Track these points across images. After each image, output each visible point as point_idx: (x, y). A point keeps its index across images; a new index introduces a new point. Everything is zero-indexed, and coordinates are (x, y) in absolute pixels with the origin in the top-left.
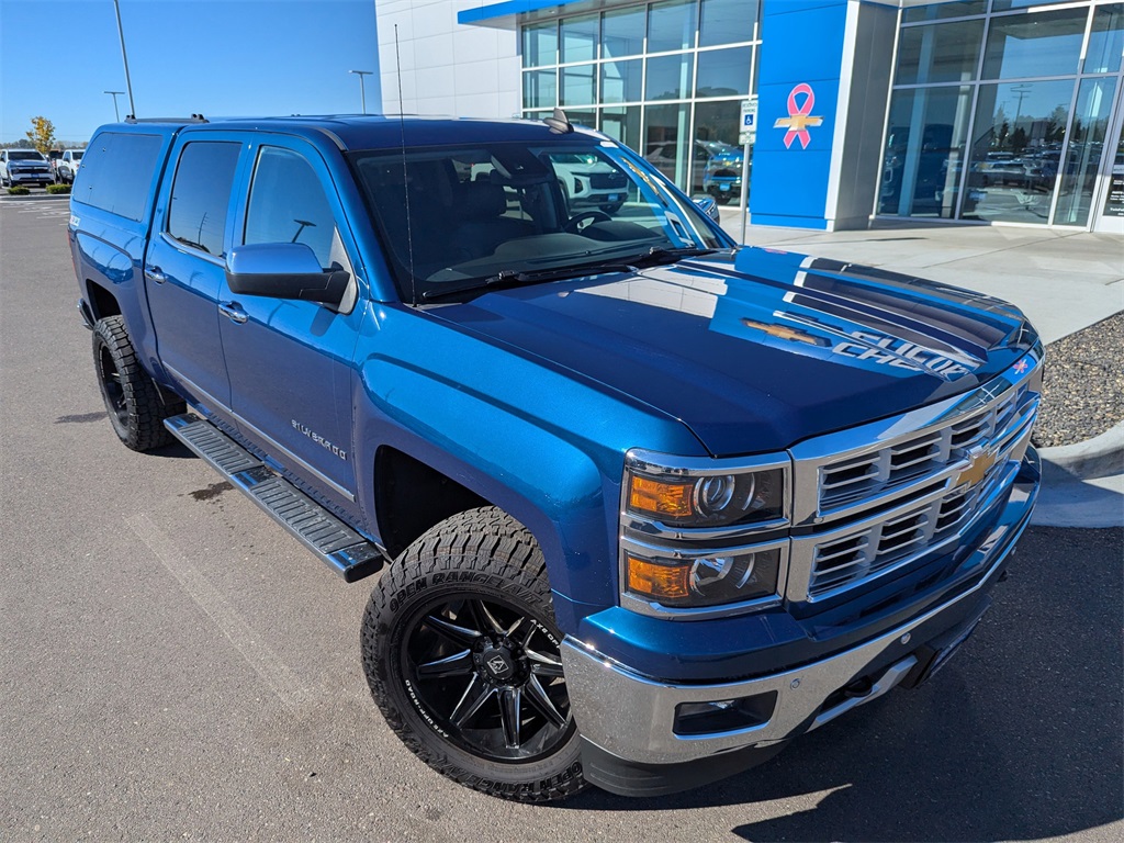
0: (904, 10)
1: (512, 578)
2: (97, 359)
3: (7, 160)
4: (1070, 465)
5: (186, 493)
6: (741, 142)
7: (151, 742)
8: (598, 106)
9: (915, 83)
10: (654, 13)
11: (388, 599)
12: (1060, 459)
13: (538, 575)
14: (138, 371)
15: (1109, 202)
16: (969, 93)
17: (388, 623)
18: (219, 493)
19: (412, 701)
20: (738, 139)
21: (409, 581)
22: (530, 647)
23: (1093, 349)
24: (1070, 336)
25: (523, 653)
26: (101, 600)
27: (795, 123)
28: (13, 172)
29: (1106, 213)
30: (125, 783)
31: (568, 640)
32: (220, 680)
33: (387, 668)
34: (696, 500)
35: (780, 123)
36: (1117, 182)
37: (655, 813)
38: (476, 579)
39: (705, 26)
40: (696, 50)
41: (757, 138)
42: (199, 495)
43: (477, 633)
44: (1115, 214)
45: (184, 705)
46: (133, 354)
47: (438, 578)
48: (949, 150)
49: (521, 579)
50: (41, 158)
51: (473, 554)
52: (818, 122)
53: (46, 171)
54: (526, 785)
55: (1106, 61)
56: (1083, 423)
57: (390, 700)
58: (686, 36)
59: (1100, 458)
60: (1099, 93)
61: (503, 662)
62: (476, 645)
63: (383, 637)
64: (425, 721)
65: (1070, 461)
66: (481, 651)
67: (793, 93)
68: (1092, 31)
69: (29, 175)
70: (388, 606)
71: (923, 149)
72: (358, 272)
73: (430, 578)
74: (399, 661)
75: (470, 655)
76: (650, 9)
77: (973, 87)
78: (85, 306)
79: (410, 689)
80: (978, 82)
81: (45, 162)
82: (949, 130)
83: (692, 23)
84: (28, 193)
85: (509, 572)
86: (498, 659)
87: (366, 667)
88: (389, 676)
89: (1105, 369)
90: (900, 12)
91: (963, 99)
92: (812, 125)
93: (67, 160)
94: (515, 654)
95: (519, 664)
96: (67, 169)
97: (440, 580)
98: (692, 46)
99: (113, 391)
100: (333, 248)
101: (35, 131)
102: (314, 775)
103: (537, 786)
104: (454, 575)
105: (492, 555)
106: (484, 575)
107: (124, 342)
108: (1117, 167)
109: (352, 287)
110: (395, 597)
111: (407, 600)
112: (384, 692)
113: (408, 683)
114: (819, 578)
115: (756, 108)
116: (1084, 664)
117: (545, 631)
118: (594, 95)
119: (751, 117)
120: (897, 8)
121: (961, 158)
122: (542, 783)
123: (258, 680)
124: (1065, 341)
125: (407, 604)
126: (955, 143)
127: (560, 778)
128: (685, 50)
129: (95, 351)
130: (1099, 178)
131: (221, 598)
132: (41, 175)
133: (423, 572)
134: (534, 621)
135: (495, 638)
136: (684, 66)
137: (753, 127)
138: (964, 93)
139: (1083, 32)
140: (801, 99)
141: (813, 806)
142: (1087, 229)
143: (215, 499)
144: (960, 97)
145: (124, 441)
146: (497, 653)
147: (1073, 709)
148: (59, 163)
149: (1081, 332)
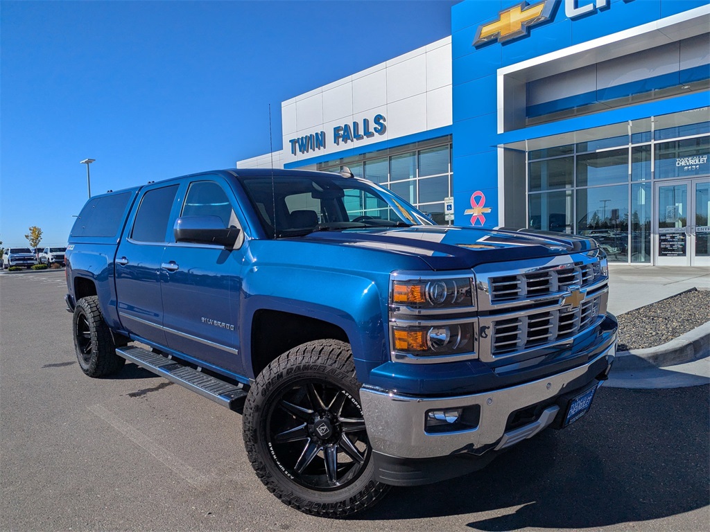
0: (529, 153)
1: (331, 365)
2: (75, 324)
3: (9, 254)
4: (650, 358)
5: (124, 395)
6: (446, 219)
7: (108, 504)
8: (364, 210)
9: (540, 190)
10: (393, 161)
11: (261, 389)
12: (643, 354)
13: (346, 362)
14: (102, 324)
15: (661, 250)
16: (571, 195)
17: (260, 404)
18: (145, 393)
19: (272, 456)
20: (444, 218)
21: (273, 375)
22: (341, 416)
23: (659, 312)
24: (645, 307)
25: (338, 421)
26: (74, 443)
27: (476, 212)
28: (12, 260)
29: (661, 254)
30: (93, 523)
31: (364, 387)
32: (149, 475)
33: (258, 434)
34: (428, 297)
35: (468, 212)
36: (662, 238)
37: (420, 519)
38: (311, 368)
39: (421, 167)
40: (417, 178)
41: (455, 217)
42: (133, 395)
43: (310, 411)
44: (666, 255)
45: (128, 487)
46: (99, 315)
47: (289, 371)
48: (565, 226)
49: (336, 365)
50: (30, 252)
51: (309, 355)
52: (488, 210)
53: (32, 259)
54: (341, 502)
55: (644, 176)
56: (655, 341)
57: (259, 456)
58: (411, 172)
59: (666, 354)
60: (643, 192)
61: (325, 427)
62: (310, 419)
63: (256, 414)
64: (280, 469)
65: (649, 355)
66: (313, 423)
67: (473, 196)
68: (632, 162)
69: (22, 262)
70: (260, 394)
71: (550, 226)
72: (244, 229)
73: (285, 372)
74: (265, 430)
75: (306, 427)
76: (390, 160)
77: (573, 191)
78: (69, 297)
79: (271, 449)
80: (575, 188)
81: (32, 254)
82: (564, 216)
83: (414, 166)
84: (21, 270)
85: (330, 362)
86: (323, 426)
87: (245, 436)
88: (259, 441)
89: (666, 319)
90: (527, 154)
91: (568, 199)
92: (486, 212)
93: (46, 253)
94: (333, 422)
95: (334, 428)
96: (45, 258)
97: (291, 372)
98: (415, 177)
99: (82, 342)
100: (231, 219)
101: (30, 234)
102: (210, 513)
103: (348, 502)
104: (298, 368)
105: (320, 354)
106: (315, 365)
107: (95, 309)
108: (660, 229)
109: (241, 235)
110: (265, 387)
111: (271, 387)
112: (255, 451)
113: (270, 444)
114: (497, 348)
115: (453, 201)
116: (667, 445)
117: (350, 397)
118: (361, 205)
119: (451, 206)
120: (524, 152)
121: (572, 229)
122: (351, 499)
123: (173, 474)
124: (642, 310)
125: (271, 390)
126: (568, 222)
127: (361, 494)
128: (411, 179)
129: (74, 319)
130: (652, 235)
131: (149, 439)
132: (29, 262)
133: (281, 369)
134: (344, 392)
135: (320, 412)
136: (411, 187)
137: (452, 211)
138: (569, 195)
139: (628, 163)
140: (478, 199)
141: (514, 512)
142: (651, 264)
143: (142, 396)
144: (567, 198)
145: (86, 371)
146: (323, 421)
147: (663, 464)
148: (41, 255)
149: (652, 305)
